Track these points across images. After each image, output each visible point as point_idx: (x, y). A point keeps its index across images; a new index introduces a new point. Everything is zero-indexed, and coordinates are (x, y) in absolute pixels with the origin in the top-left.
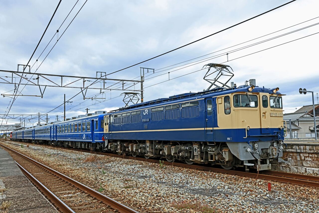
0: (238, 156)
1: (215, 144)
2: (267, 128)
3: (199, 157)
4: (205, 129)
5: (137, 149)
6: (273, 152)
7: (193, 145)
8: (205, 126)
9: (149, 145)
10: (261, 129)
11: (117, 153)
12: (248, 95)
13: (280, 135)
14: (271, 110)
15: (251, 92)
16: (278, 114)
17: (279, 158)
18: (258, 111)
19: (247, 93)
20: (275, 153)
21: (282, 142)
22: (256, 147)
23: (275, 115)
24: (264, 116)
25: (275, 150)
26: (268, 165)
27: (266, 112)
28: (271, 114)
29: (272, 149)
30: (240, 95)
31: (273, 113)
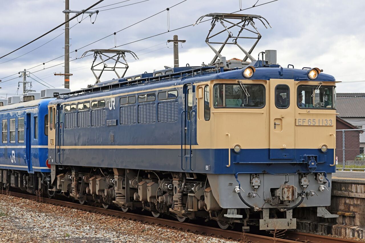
0: (218, 199)
1: (195, 177)
2: (282, 148)
3: (179, 204)
4: (183, 148)
5: (102, 188)
6: (284, 194)
7: (173, 178)
8: (184, 142)
9: (118, 179)
10: (269, 149)
11: (72, 200)
12: (242, 84)
13: (313, 164)
14: (299, 114)
15: (249, 78)
16: (319, 120)
17: (318, 209)
18: (265, 115)
19: (240, 81)
20: (288, 197)
21: (321, 178)
22: (257, 184)
23: (310, 123)
24: (280, 126)
25: (287, 191)
26: (289, 219)
27: (283, 118)
28: (299, 122)
29: (283, 189)
30: (223, 84)
31: (303, 119)
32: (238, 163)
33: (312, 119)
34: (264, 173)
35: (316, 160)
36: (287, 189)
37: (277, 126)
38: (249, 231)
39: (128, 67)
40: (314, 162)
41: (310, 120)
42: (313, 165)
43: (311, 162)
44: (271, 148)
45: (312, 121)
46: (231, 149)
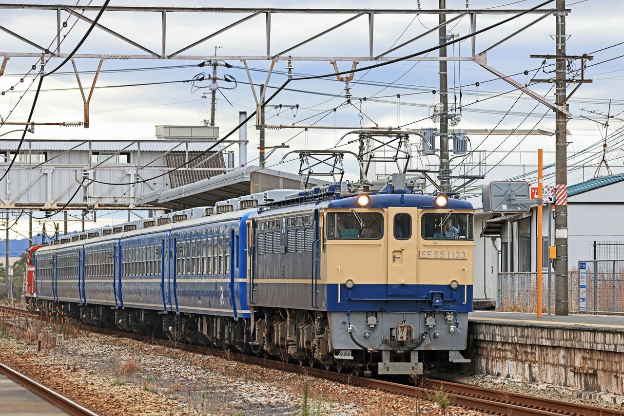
5: (283, 336)
9: (290, 322)
12: (356, 213)
13: (438, 301)
14: (424, 245)
15: (365, 207)
16: (449, 252)
17: (450, 353)
18: (382, 247)
19: (354, 209)
20: (402, 337)
21: (450, 317)
22: (373, 323)
23: (437, 256)
24: (400, 259)
25: (401, 330)
26: (414, 364)
27: (403, 250)
28: (423, 254)
29: (397, 328)
30: (334, 213)
31: (428, 252)
32: (350, 300)
33: (439, 251)
34: (382, 311)
35: (442, 297)
36: (401, 328)
37: (396, 259)
38: (371, 376)
39: (343, 173)
40: (439, 299)
41: (438, 252)
42: (438, 303)
43: (436, 299)
44: (388, 283)
45: (439, 254)
46: (341, 284)
